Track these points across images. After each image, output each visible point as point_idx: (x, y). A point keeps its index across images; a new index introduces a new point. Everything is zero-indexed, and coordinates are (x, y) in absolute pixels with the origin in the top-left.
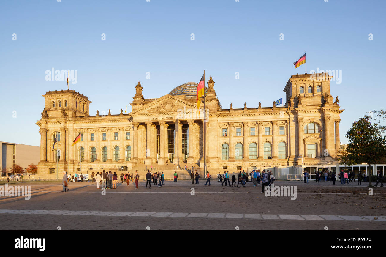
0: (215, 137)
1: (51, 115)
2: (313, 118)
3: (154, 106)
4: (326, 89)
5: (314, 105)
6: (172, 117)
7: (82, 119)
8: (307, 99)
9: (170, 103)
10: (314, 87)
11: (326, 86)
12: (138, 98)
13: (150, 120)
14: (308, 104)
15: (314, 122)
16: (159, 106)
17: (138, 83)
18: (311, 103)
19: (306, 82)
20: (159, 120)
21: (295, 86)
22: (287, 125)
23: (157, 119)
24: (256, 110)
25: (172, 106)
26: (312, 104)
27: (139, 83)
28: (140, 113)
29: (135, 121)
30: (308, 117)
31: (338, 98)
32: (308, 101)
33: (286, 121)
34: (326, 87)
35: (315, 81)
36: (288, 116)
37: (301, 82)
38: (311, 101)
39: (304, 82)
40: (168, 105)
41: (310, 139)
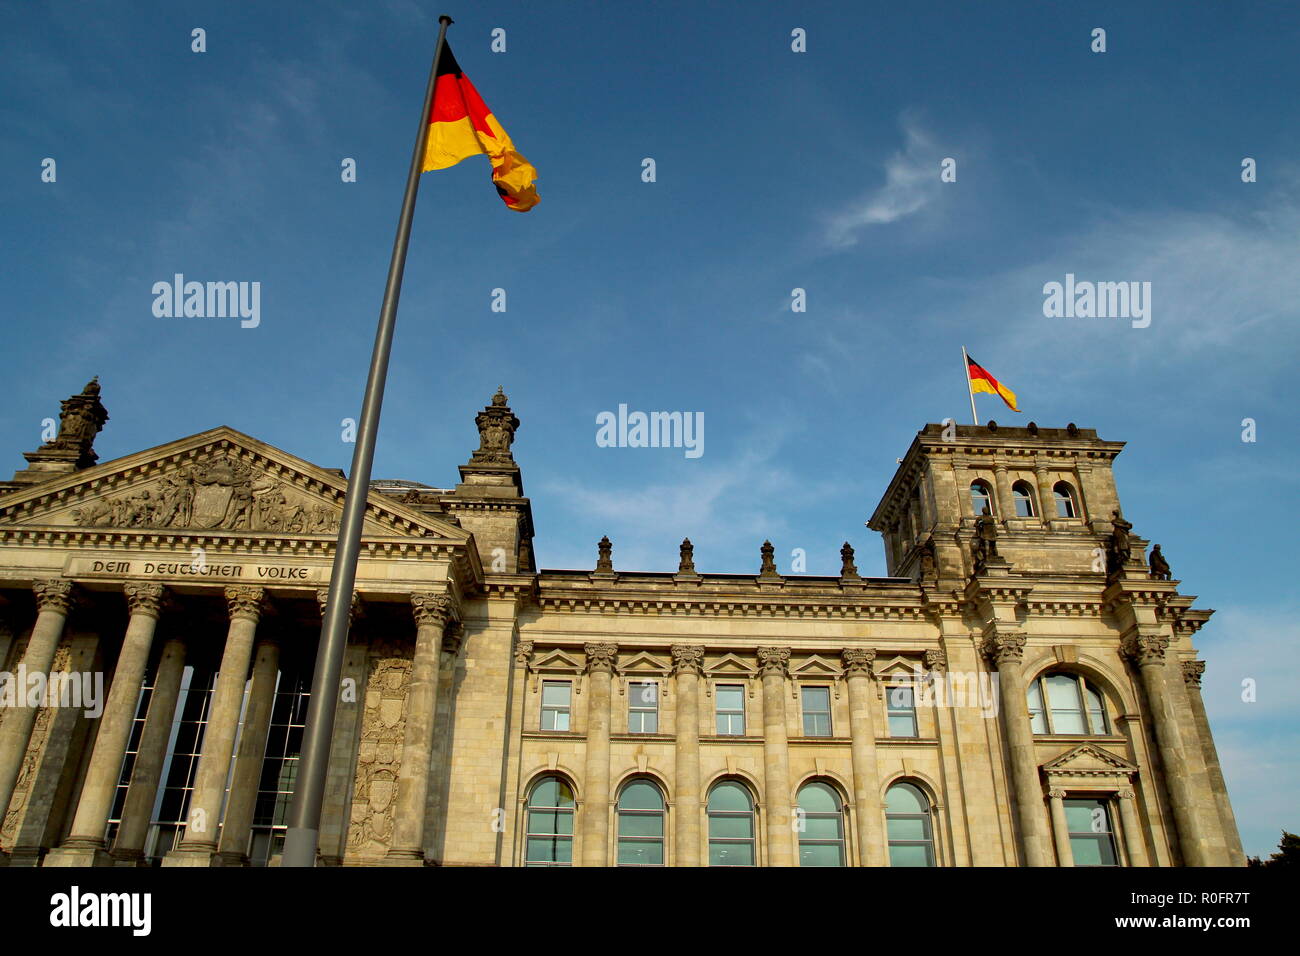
0: (490, 725)
2: (1069, 641)
4: (1104, 502)
6: (224, 563)
8: (1021, 541)
10: (1039, 486)
11: (1099, 487)
13: (74, 570)
14: (1029, 567)
15: (1074, 670)
17: (92, 384)
18: (1045, 562)
19: (999, 460)
20: (133, 578)
21: (948, 476)
23: (125, 566)
24: (749, 587)
26: (1050, 568)
27: (94, 389)
30: (1042, 636)
31: (1163, 552)
32: (1026, 554)
33: (921, 657)
34: (1100, 494)
35: (1044, 460)
36: (932, 631)
37: (977, 459)
38: (1041, 552)
39: (989, 460)
40: (215, 489)
41: (1071, 765)
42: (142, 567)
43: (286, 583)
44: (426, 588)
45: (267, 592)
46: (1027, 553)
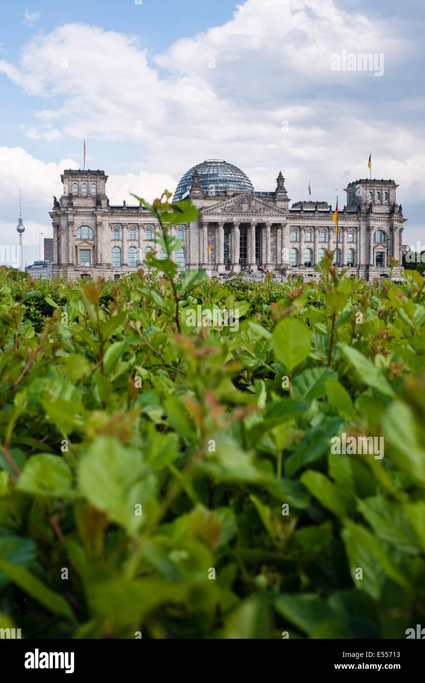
1: (76, 203)
2: (381, 226)
3: (228, 205)
4: (393, 197)
5: (382, 214)
6: (249, 218)
7: (119, 211)
8: (377, 206)
9: (247, 202)
10: (381, 193)
11: (393, 194)
12: (197, 190)
13: (224, 220)
14: (377, 212)
15: (381, 231)
16: (234, 205)
19: (375, 188)
20: (234, 221)
22: (357, 232)
23: (232, 219)
24: (327, 214)
25: (250, 206)
26: (381, 212)
28: (212, 211)
29: (205, 221)
30: (378, 225)
33: (356, 228)
35: (383, 188)
36: (358, 223)
37: (370, 188)
38: (379, 209)
39: (373, 188)
40: (245, 205)
41: (378, 247)
42: (236, 219)
43: (260, 222)
44: (283, 222)
45: (258, 223)
46: (377, 209)
